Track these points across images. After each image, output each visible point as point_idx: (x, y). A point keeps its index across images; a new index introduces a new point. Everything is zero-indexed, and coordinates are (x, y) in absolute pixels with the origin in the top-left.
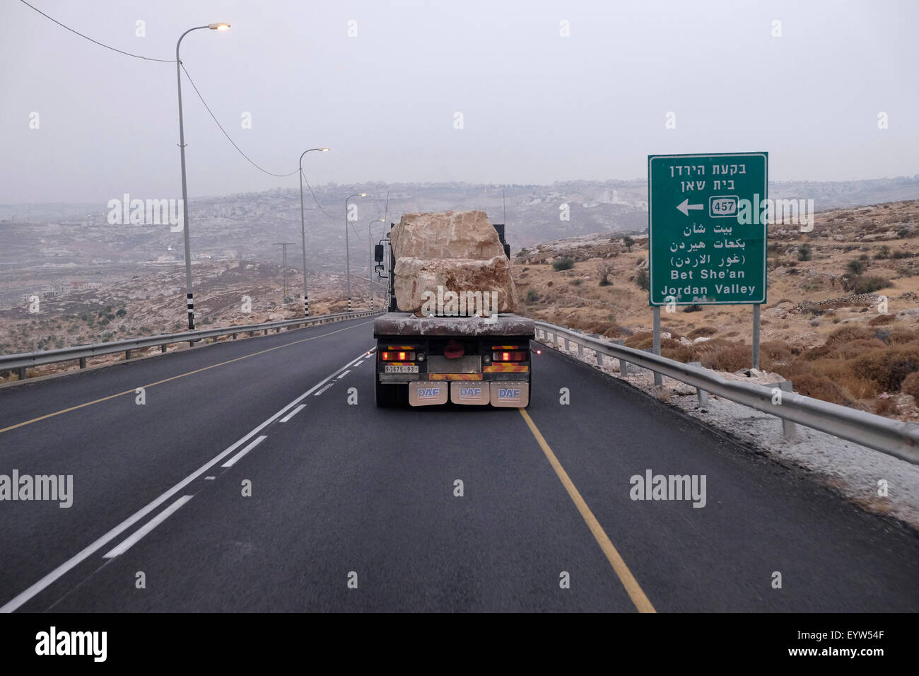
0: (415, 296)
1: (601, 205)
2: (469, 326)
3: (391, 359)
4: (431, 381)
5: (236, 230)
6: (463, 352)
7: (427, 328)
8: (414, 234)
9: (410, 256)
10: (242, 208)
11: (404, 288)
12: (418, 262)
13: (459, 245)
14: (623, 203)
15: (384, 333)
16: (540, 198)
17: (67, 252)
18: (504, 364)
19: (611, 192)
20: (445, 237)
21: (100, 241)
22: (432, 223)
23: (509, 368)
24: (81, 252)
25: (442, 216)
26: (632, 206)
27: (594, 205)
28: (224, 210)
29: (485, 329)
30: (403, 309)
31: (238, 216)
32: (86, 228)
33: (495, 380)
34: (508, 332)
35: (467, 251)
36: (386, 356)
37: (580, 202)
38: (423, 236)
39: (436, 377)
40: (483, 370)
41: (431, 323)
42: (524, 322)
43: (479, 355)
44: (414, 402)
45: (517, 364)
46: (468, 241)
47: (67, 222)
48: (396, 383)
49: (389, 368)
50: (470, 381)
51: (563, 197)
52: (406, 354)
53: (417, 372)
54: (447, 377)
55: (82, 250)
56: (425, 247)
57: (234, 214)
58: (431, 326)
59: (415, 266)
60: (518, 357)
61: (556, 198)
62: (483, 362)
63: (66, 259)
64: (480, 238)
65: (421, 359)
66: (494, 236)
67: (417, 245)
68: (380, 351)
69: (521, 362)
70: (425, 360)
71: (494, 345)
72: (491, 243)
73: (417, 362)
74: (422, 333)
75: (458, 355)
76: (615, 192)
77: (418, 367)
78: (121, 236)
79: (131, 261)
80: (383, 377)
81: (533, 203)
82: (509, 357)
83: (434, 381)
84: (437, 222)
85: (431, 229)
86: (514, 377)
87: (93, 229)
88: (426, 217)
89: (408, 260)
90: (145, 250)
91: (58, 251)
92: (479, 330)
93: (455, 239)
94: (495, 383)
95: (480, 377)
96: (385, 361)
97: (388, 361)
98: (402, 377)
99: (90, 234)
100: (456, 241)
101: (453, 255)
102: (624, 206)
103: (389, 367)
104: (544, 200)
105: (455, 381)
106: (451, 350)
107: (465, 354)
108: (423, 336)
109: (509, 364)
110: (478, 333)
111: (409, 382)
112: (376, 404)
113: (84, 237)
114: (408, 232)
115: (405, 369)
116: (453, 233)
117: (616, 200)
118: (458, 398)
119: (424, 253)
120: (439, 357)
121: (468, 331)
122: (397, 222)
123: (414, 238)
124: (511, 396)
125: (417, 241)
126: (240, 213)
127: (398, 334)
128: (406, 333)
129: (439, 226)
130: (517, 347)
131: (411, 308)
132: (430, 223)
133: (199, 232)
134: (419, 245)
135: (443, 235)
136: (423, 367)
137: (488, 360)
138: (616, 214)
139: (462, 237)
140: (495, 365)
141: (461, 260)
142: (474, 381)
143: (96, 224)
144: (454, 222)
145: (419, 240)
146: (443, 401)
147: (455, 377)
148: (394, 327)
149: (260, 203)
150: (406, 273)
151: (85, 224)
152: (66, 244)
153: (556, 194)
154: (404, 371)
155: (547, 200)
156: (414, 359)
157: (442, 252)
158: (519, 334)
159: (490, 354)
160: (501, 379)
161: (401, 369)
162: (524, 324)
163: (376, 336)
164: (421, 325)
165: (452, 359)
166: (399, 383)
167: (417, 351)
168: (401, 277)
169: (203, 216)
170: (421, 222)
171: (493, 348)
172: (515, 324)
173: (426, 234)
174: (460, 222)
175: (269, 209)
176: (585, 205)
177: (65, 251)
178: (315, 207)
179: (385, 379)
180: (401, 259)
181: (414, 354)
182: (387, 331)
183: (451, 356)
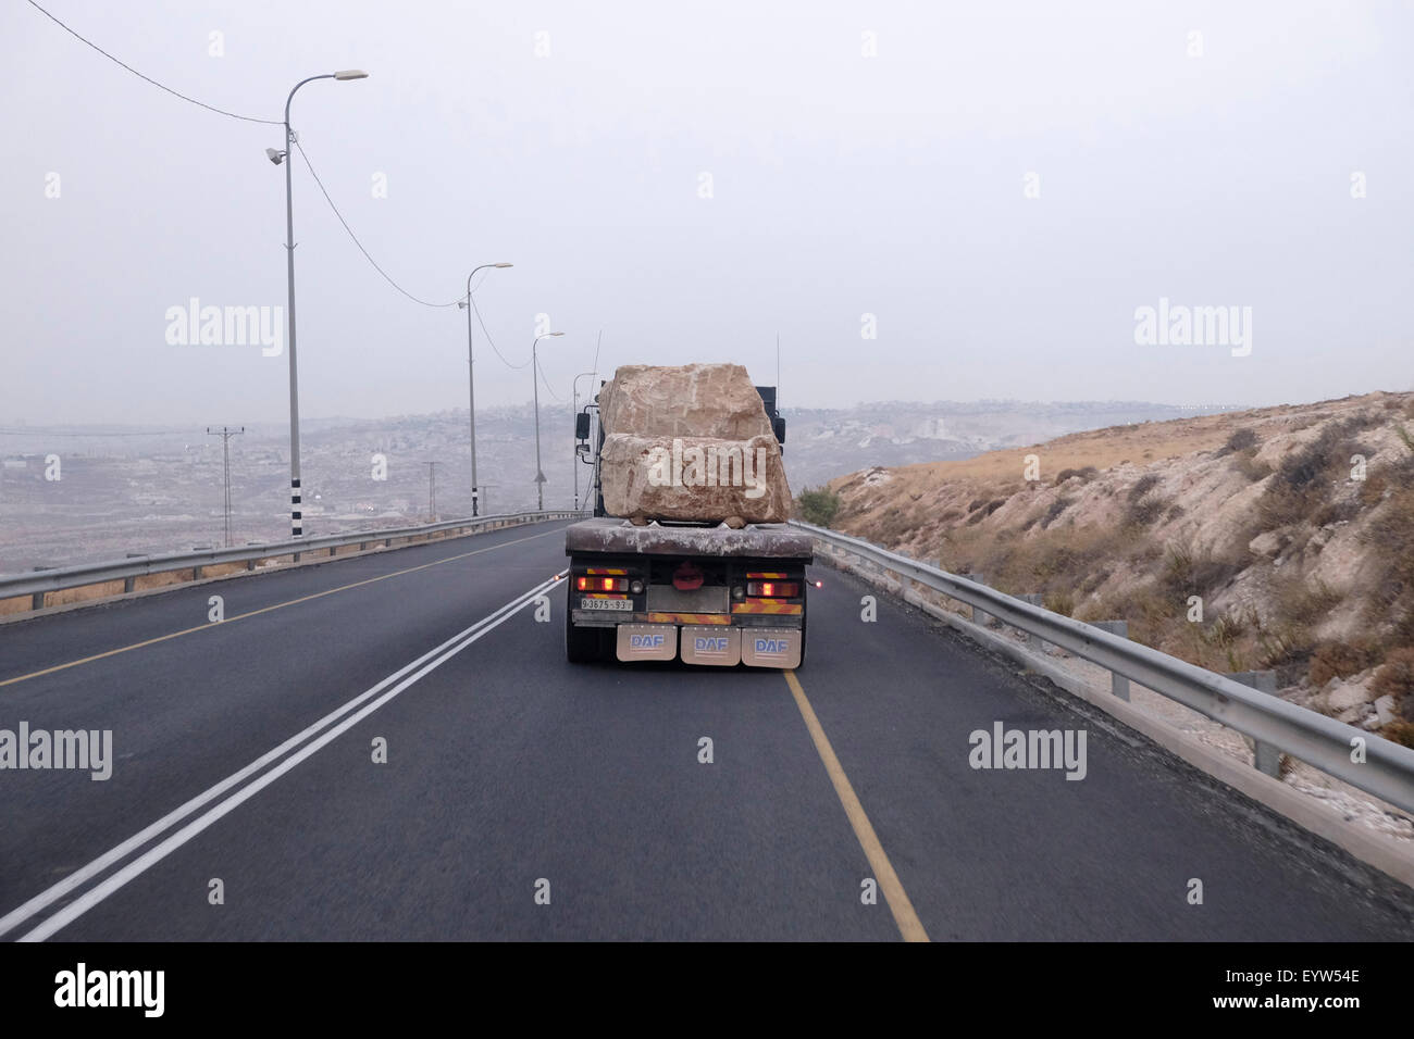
0: (631, 493)
1: (918, 440)
2: (712, 541)
3: (592, 588)
4: (652, 623)
5: (403, 471)
6: (702, 581)
7: (647, 542)
8: (635, 399)
9: (627, 432)
10: (406, 440)
11: (615, 480)
12: (638, 441)
13: (703, 417)
14: (952, 438)
15: (581, 548)
16: (832, 429)
17: (168, 499)
18: (764, 601)
19: (936, 422)
20: (682, 403)
21: (212, 484)
22: (662, 382)
23: (773, 607)
24: (186, 499)
25: (678, 372)
26: (963, 442)
27: (908, 441)
28: (381, 442)
29: (736, 546)
30: (612, 512)
31: (401, 450)
32: (191, 466)
33: (750, 626)
34: (772, 552)
35: (714, 426)
36: (583, 584)
37: (887, 436)
38: (648, 402)
39: (659, 617)
40: (731, 609)
41: (654, 535)
42: (798, 538)
43: (726, 585)
44: (623, 654)
45: (785, 601)
46: (716, 411)
47: (164, 458)
48: (599, 625)
49: (588, 603)
50: (711, 625)
51: (866, 429)
52: (614, 581)
53: (631, 609)
54: (676, 619)
55: (188, 496)
56: (651, 419)
57: (395, 447)
58: (654, 540)
59: (632, 446)
60: (787, 592)
61: (855, 430)
62: (733, 597)
63: (167, 510)
64: (735, 407)
65: (637, 589)
66: (756, 404)
67: (637, 414)
68: (575, 576)
69: (790, 599)
70: (643, 592)
71: (750, 572)
72: (751, 415)
73: (630, 594)
74: (640, 550)
75: (696, 584)
76: (941, 421)
77: (631, 602)
78: (241, 477)
79: (258, 513)
80: (577, 616)
81: (821, 436)
82: (774, 590)
83: (655, 623)
84: (672, 379)
85: (661, 391)
86: (778, 621)
87: (201, 466)
88: (653, 373)
89: (623, 437)
90: (277, 498)
91: (155, 498)
92: (727, 548)
93: (696, 407)
94: (750, 630)
95: (727, 620)
96: (581, 591)
97: (587, 592)
98: (608, 617)
99: (198, 474)
100: (699, 410)
101: (692, 431)
102: (952, 443)
103: (588, 601)
104: (837, 432)
105: (688, 625)
106: (683, 578)
107: (705, 584)
108: (640, 554)
109: (773, 601)
110: (726, 552)
111: (617, 624)
112: (566, 658)
113: (189, 479)
114: (625, 394)
115: (612, 604)
116: (694, 398)
117: (942, 434)
118: (692, 653)
119: (649, 428)
120: (667, 587)
121: (710, 548)
122: (610, 378)
123: (633, 403)
124: (774, 650)
125: (638, 409)
126: (404, 445)
127: (603, 550)
128: (614, 550)
129: (672, 387)
130: (785, 576)
131: (625, 512)
132: (658, 381)
133: (351, 473)
134: (641, 414)
135: (678, 401)
136: (640, 604)
137: (740, 594)
138: (939, 454)
139: (707, 405)
140: (750, 602)
141: (705, 439)
142: (717, 625)
143: (205, 461)
144: (695, 382)
145: (641, 407)
146: (670, 656)
147: (687, 618)
148: (596, 539)
149: (431, 432)
150: (619, 457)
151: (188, 460)
152: (166, 488)
153: (856, 424)
154: (610, 608)
155: (843, 433)
156: (626, 590)
157: (676, 427)
158: (788, 556)
159: (744, 583)
160: (759, 624)
161: (604, 605)
162: (796, 541)
163: (569, 552)
164: (637, 538)
165: (684, 592)
166: (602, 626)
167: (631, 578)
168: (609, 462)
169: (354, 451)
170: (644, 381)
171: (748, 576)
172: (783, 541)
173: (653, 398)
174: (705, 381)
175: (445, 440)
176: (896, 441)
177: (164, 497)
178: (510, 439)
179: (580, 619)
180: (612, 436)
181: (627, 581)
182: (586, 546)
183: (684, 585)
